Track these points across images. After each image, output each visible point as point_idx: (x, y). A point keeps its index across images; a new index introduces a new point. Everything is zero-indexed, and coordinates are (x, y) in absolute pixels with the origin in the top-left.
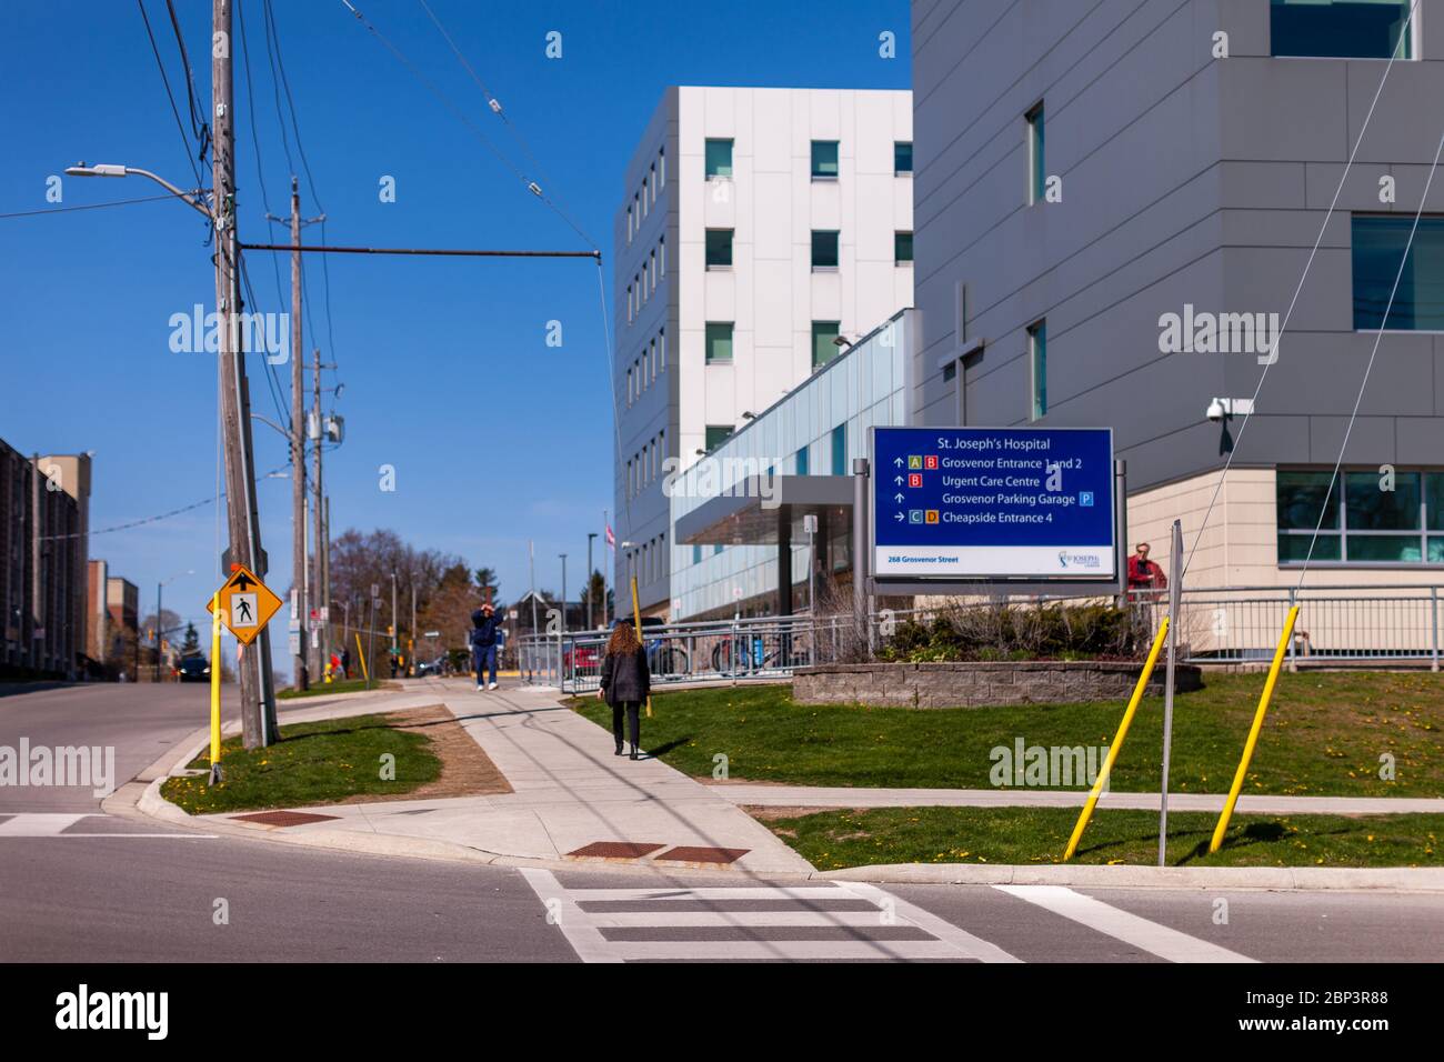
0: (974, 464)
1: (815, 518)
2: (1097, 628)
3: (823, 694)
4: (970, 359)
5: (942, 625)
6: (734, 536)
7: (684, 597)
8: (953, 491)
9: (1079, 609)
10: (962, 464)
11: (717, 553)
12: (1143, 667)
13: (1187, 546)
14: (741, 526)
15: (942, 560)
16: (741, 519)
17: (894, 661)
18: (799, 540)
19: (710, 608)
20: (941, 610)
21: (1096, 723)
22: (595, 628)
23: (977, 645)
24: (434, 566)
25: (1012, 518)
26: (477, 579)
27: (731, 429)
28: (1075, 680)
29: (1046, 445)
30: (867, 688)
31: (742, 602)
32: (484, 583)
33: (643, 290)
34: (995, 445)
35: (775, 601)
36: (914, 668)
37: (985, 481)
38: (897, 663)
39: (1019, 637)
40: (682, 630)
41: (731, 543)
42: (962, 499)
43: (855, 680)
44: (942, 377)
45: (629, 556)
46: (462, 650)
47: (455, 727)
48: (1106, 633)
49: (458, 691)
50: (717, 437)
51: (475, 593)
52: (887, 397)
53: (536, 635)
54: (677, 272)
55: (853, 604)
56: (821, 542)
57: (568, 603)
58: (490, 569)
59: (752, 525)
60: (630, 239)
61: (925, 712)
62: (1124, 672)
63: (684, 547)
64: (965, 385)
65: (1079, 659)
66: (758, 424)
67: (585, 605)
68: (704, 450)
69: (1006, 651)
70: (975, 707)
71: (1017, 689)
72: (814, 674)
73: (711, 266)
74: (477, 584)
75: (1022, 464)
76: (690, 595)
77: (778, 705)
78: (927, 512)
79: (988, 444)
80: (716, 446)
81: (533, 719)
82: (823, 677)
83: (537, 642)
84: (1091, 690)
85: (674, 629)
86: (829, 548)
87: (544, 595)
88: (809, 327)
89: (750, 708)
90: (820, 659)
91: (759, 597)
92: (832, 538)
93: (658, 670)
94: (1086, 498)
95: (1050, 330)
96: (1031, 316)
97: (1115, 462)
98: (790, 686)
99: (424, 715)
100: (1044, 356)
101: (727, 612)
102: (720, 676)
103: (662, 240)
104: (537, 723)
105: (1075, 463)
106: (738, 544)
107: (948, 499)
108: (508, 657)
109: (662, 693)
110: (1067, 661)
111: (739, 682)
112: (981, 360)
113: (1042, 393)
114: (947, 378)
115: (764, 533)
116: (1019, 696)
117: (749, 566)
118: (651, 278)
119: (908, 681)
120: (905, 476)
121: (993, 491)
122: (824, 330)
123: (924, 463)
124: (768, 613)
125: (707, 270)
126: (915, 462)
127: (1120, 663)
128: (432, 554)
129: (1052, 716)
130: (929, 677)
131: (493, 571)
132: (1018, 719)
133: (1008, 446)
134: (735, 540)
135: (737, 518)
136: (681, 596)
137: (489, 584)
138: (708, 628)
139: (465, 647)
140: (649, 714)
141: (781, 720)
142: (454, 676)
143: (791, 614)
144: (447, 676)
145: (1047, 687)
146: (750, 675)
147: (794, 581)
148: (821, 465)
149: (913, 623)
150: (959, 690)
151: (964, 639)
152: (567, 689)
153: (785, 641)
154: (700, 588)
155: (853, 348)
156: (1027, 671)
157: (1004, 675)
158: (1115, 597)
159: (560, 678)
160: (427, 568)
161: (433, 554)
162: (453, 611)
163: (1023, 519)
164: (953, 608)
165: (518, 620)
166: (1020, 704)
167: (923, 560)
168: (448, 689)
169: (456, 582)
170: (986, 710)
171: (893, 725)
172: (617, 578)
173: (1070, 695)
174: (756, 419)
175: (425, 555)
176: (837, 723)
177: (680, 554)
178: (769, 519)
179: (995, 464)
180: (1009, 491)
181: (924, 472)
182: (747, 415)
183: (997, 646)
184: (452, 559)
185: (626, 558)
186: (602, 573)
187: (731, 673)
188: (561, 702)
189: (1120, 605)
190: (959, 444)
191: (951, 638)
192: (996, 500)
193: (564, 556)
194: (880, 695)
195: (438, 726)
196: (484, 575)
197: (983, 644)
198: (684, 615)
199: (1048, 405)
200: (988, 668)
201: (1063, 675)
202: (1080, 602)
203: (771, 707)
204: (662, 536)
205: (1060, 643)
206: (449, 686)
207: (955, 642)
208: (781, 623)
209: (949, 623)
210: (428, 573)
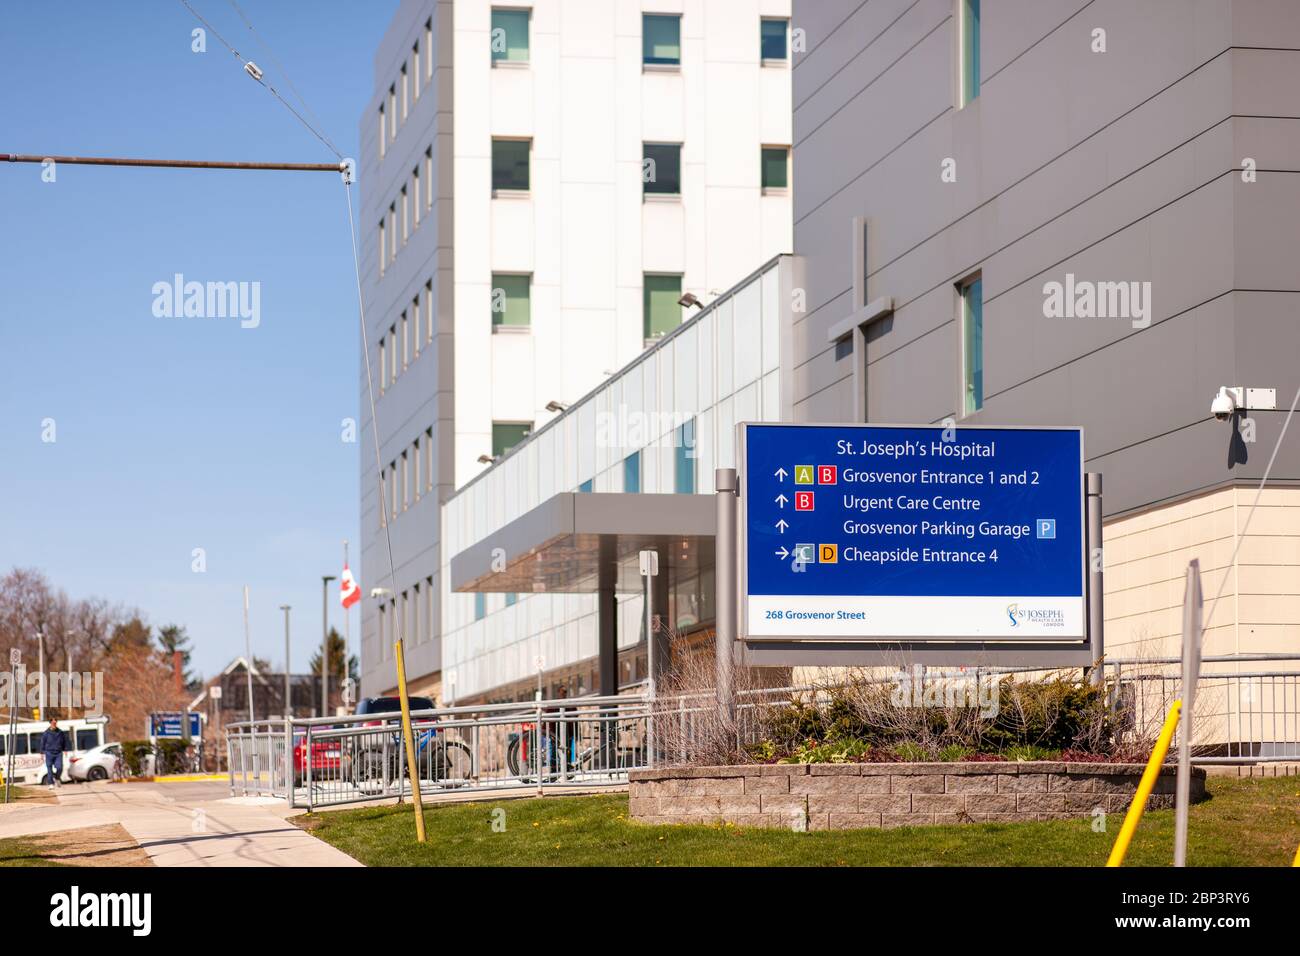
0: (887, 477)
1: (655, 554)
2: (1062, 713)
3: (672, 810)
4: (873, 328)
5: (842, 709)
6: (534, 581)
7: (461, 667)
8: (857, 516)
9: (1036, 686)
10: (870, 477)
11: (509, 603)
12: (1144, 769)
13: (1208, 591)
14: (543, 566)
15: (842, 615)
16: (544, 556)
17: (774, 762)
18: (627, 587)
19: (499, 682)
20: (840, 687)
21: (1063, 850)
22: (332, 712)
23: (893, 738)
24: (99, 622)
25: (942, 556)
26: (160, 639)
27: (528, 426)
28: (1031, 788)
29: (989, 451)
30: (737, 801)
31: (546, 675)
32: (171, 647)
33: (402, 224)
34: (917, 450)
35: (593, 675)
36: (804, 771)
37: (904, 502)
38: (780, 763)
39: (951, 727)
40: (459, 716)
41: (530, 590)
42: (871, 529)
43: (719, 789)
44: (833, 352)
45: (382, 608)
46: (142, 744)
47: (140, 858)
48: (1073, 721)
49: (139, 804)
50: (509, 436)
51: (157, 662)
52: (756, 381)
53: (252, 723)
54: (451, 199)
55: (714, 679)
56: (661, 589)
57: (292, 676)
58: (180, 627)
59: (559, 565)
60: (383, 152)
61: (821, 835)
62: (1101, 776)
63: (462, 595)
64: (866, 366)
65: (1037, 759)
66: (569, 419)
67: (317, 678)
68: (490, 456)
69: (934, 745)
70: (890, 827)
71: (950, 802)
72: (659, 781)
73: (499, 191)
74: (161, 648)
75: (956, 479)
76: (470, 664)
77: (608, 824)
78: (821, 546)
79: (908, 448)
80: (507, 451)
81: (251, 845)
82: (674, 784)
83: (254, 733)
84: (1055, 801)
85: (448, 714)
86: (671, 597)
87: (258, 664)
88: (640, 282)
89: (566, 830)
90: (663, 756)
91: (569, 668)
92: (675, 585)
93: (430, 773)
94: (1046, 528)
95: (988, 288)
96: (961, 268)
97: (1086, 476)
98: (624, 797)
99: (92, 840)
100: (979, 324)
101: (524, 691)
102: (519, 783)
103: (428, 153)
104: (255, 850)
105: (1030, 478)
106: (539, 591)
107: (852, 529)
108: (208, 753)
109: (436, 807)
110: (1020, 761)
111: (546, 791)
112: (891, 329)
113: (976, 378)
114: (840, 355)
115: (578, 576)
116: (952, 811)
117: (556, 623)
118: (413, 208)
119: (795, 791)
120: (790, 496)
121: (915, 517)
122: (660, 283)
123: (817, 475)
124: (582, 690)
125: (494, 197)
126: (804, 474)
127: (1093, 764)
128: (94, 605)
129: (1000, 840)
130: (826, 785)
131: (184, 629)
132: (951, 844)
133: (937, 452)
134: (535, 586)
135: (539, 555)
136: (457, 666)
137: (178, 648)
138: (497, 713)
139: (146, 739)
140: (421, 838)
141: (614, 847)
142: (130, 781)
143: (616, 693)
144: (119, 781)
145: (992, 798)
146: (562, 780)
147: (620, 645)
148: (658, 479)
149: (800, 706)
150: (867, 804)
151: (874, 729)
152: (299, 801)
153: (609, 731)
154: (484, 655)
155: (705, 311)
156: (965, 775)
157: (931, 781)
158: (1086, 670)
159: (289, 783)
160: (87, 626)
161: (97, 605)
162: (127, 687)
163: (957, 557)
164: (856, 683)
165: (221, 701)
166: (955, 823)
167: (815, 616)
168: (123, 801)
169: (131, 645)
170: (906, 832)
171: (775, 854)
172: (364, 640)
173: (1024, 809)
174: (565, 413)
175: (86, 606)
176: (694, 851)
177: (456, 606)
178: (583, 556)
179: (918, 478)
180: (936, 517)
181: (814, 489)
182: (552, 406)
183: (921, 740)
184: (124, 612)
185: (378, 611)
186: (342, 633)
187: (536, 778)
188: (290, 820)
189: (1093, 681)
190: (867, 449)
191: (855, 729)
192: (919, 529)
193: (288, 608)
194: (755, 810)
195: (112, 855)
196: (170, 635)
197: (901, 736)
198: (461, 695)
199: (984, 396)
200: (909, 772)
201: (1015, 781)
202: (1036, 677)
203: (598, 826)
204: (429, 580)
205: (1009, 735)
206: (125, 795)
207: (862, 734)
208: (603, 706)
209: (852, 707)
210: (90, 631)
